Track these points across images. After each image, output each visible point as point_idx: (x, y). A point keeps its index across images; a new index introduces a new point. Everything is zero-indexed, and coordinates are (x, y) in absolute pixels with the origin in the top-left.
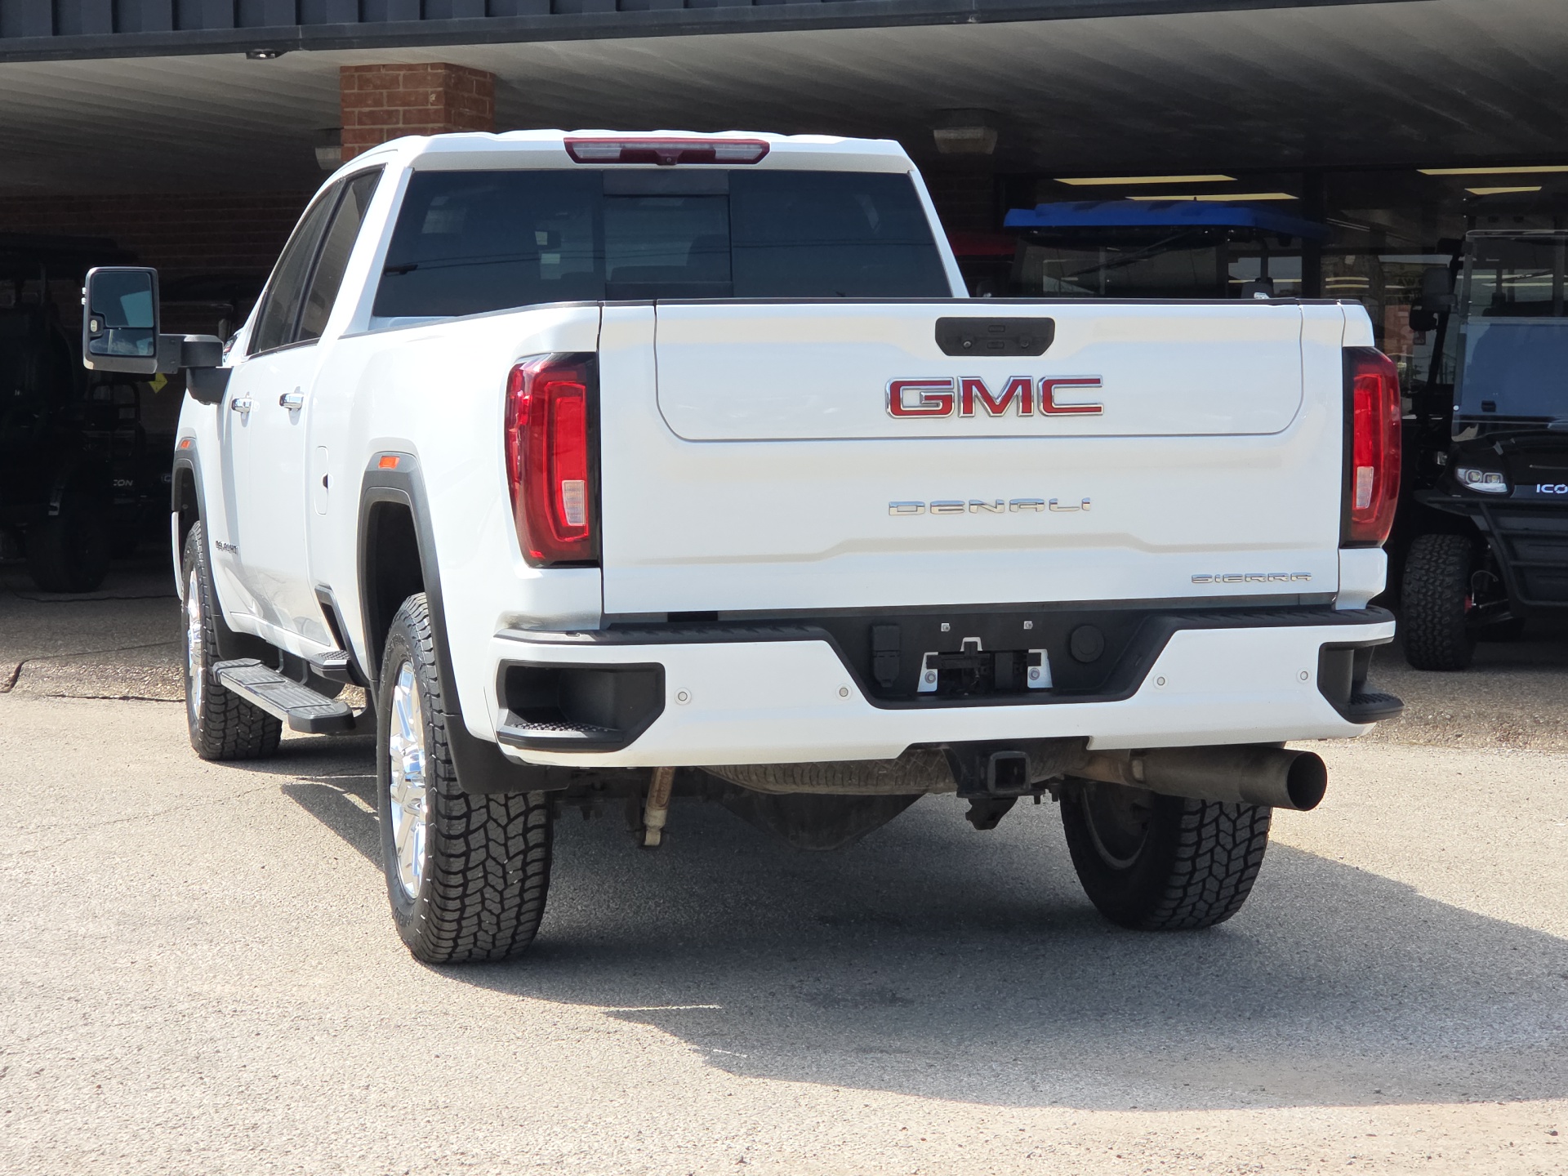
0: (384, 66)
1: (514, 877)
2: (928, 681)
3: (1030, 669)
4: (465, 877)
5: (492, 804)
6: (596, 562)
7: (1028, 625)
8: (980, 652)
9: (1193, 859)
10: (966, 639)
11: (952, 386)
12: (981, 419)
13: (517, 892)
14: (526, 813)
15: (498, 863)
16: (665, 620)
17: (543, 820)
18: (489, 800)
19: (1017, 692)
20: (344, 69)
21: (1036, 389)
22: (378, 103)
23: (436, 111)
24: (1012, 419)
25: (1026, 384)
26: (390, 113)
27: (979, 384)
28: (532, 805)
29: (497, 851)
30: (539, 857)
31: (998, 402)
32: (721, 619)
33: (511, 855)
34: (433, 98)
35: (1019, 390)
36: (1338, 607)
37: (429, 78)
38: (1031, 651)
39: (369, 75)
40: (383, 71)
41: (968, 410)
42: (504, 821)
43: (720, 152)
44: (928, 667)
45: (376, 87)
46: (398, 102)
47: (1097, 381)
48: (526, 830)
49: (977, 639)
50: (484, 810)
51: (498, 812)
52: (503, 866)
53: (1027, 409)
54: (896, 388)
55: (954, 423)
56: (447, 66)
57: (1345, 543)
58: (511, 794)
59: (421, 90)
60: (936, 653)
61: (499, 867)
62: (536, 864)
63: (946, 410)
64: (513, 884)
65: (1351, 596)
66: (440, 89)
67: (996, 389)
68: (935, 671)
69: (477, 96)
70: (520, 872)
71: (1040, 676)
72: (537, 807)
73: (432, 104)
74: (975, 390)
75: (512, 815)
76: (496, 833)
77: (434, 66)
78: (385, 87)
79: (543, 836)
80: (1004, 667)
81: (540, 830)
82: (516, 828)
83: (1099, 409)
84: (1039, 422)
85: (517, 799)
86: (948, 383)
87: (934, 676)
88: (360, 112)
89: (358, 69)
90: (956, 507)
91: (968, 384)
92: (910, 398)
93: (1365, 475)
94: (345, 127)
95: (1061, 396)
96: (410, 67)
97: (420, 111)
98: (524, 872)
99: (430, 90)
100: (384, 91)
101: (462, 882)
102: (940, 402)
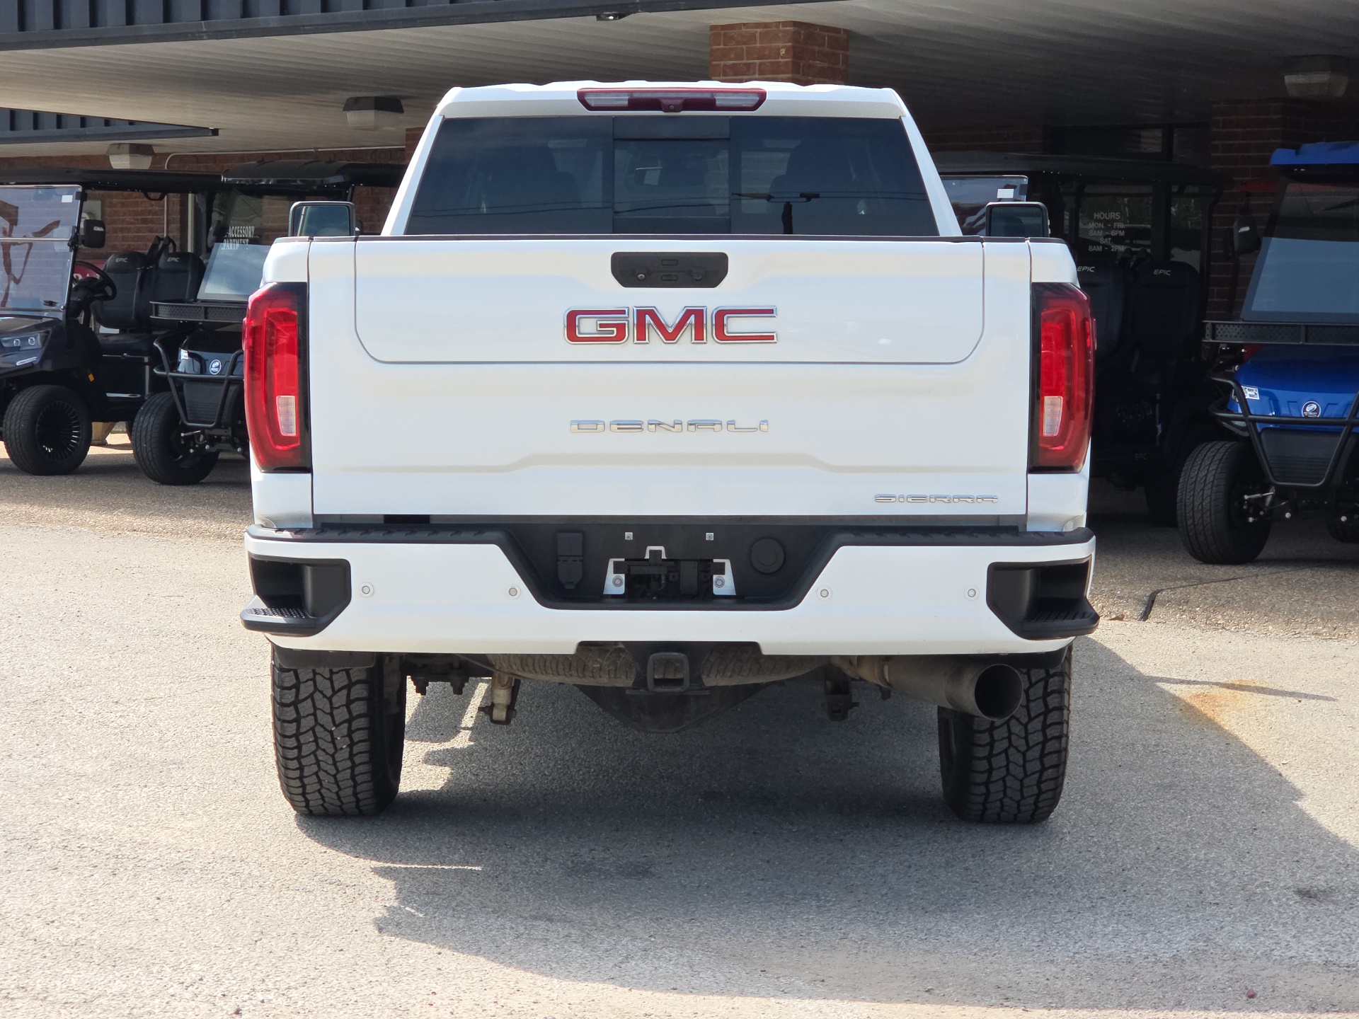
0: (744, 24)
1: (343, 743)
2: (614, 583)
3: (715, 577)
4: (298, 740)
5: (318, 678)
6: (308, 470)
7: (710, 536)
8: (664, 560)
9: (989, 758)
10: (650, 548)
11: (626, 315)
12: (656, 345)
13: (346, 755)
14: (348, 687)
15: (325, 729)
16: (382, 522)
17: (365, 694)
18: (315, 673)
19: (702, 597)
20: (713, 27)
21: (709, 321)
22: (739, 57)
23: (786, 63)
24: (685, 345)
25: (699, 314)
26: (748, 65)
27: (652, 313)
28: (354, 680)
29: (324, 719)
30: (364, 726)
31: (670, 330)
32: (432, 522)
33: (337, 723)
34: (783, 52)
35: (692, 318)
36: (1030, 528)
37: (780, 35)
38: (715, 561)
39: (732, 32)
40: (744, 29)
41: (641, 336)
42: (329, 693)
43: (720, 100)
44: (615, 572)
45: (738, 43)
46: (755, 56)
47: (771, 311)
48: (349, 703)
49: (661, 548)
50: (311, 683)
51: (324, 685)
52: (331, 732)
53: (699, 336)
54: (572, 318)
55: (629, 348)
56: (795, 24)
57: (1034, 468)
58: (335, 670)
59: (774, 45)
60: (623, 560)
61: (327, 733)
62: (362, 731)
63: (620, 337)
64: (342, 749)
65: (1041, 518)
66: (790, 44)
67: (671, 317)
68: (623, 576)
69: (829, 50)
70: (347, 739)
71: (725, 584)
72: (359, 682)
73: (782, 58)
74: (648, 318)
75: (337, 688)
76: (322, 703)
77: (785, 24)
78: (744, 43)
79: (366, 707)
80: (689, 573)
81: (362, 702)
82: (340, 699)
83: (772, 338)
84: (712, 348)
85: (340, 674)
86: (623, 312)
87: (621, 580)
88: (725, 65)
89: (724, 27)
90: (636, 426)
91: (641, 314)
92: (587, 326)
93: (1054, 406)
95: (735, 325)
96: (766, 25)
97: (772, 63)
98: (351, 739)
99: (781, 45)
100: (744, 47)
101: (296, 744)
102: (615, 329)
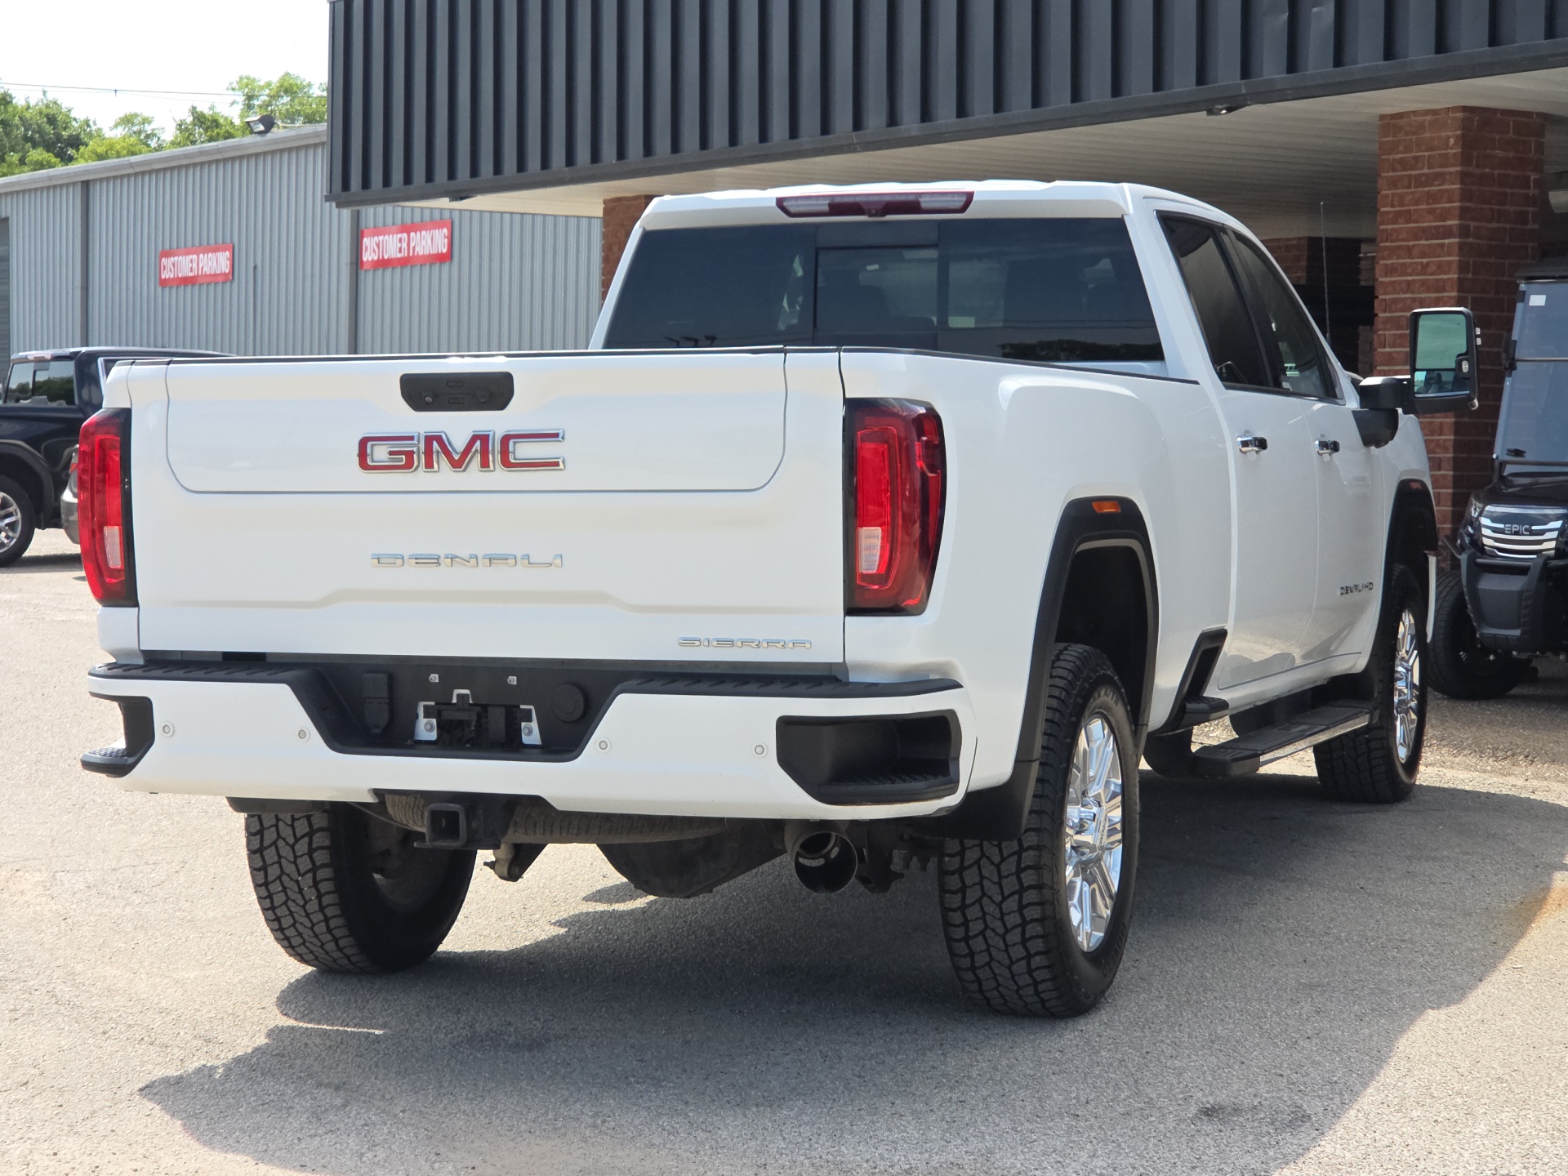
0: (1414, 112)
1: (312, 895)
2: (426, 729)
3: (523, 724)
5: (281, 824)
6: (136, 605)
7: (513, 680)
8: (470, 705)
10: (457, 692)
11: (415, 442)
12: (444, 476)
13: (317, 908)
14: (310, 835)
15: (291, 879)
17: (327, 843)
18: (278, 819)
19: (510, 747)
20: (1382, 117)
21: (495, 446)
22: (1407, 150)
23: (1455, 154)
24: (474, 477)
25: (484, 439)
26: (1416, 159)
27: (439, 439)
28: (315, 827)
29: (290, 868)
30: (328, 877)
31: (456, 457)
33: (302, 872)
34: (1452, 141)
35: (478, 444)
36: (853, 678)
37: (1449, 122)
38: (522, 707)
39: (1402, 122)
40: (1413, 118)
41: (429, 465)
42: (291, 840)
43: (925, 203)
44: (425, 717)
45: (1407, 134)
46: (1423, 148)
47: (556, 435)
48: (311, 852)
49: (467, 692)
50: (274, 829)
51: (286, 831)
52: (297, 882)
53: (485, 464)
54: (363, 443)
55: (419, 478)
56: (1465, 109)
57: (850, 611)
58: (296, 816)
59: (1443, 134)
60: (433, 703)
61: (292, 883)
62: (327, 882)
63: (409, 465)
64: (311, 900)
65: (863, 667)
66: (1459, 132)
67: (459, 443)
68: (434, 721)
69: (1514, 137)
70: (313, 889)
71: (531, 734)
72: (321, 829)
73: (1451, 149)
74: (435, 444)
75: (298, 835)
76: (286, 851)
77: (1455, 109)
78: (1414, 133)
79: (328, 857)
80: (497, 721)
81: (324, 852)
82: (301, 848)
83: (557, 464)
84: (499, 477)
85: (302, 820)
86: (412, 438)
87: (432, 725)
88: (1394, 160)
89: (1393, 116)
91: (429, 440)
92: (380, 453)
93: (872, 539)
94: (1383, 175)
96: (1434, 112)
97: (1440, 155)
98: (318, 890)
99: (1450, 134)
100: (1414, 137)
101: (266, 894)
102: (404, 457)
